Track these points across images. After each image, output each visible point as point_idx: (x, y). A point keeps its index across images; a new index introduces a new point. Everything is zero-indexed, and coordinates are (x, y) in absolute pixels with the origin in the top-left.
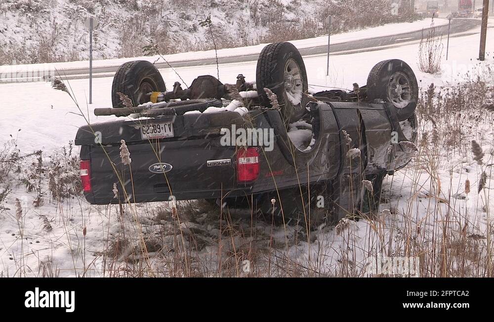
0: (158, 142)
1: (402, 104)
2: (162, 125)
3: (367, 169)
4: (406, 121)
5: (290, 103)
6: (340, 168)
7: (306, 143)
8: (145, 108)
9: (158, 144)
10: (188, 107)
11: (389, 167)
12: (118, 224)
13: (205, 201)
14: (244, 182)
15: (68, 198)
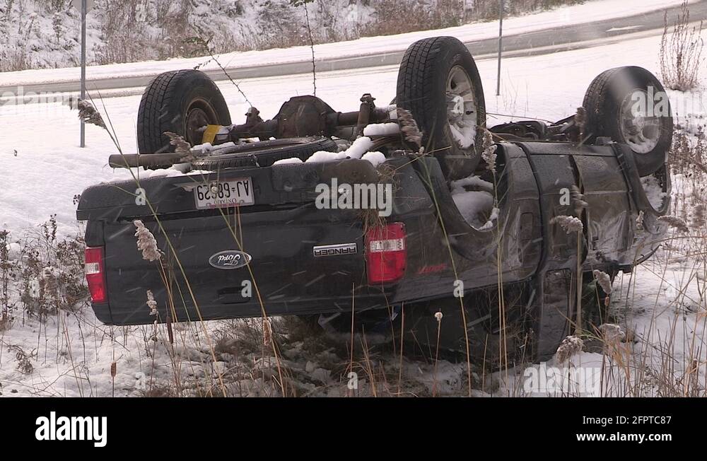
0: (237, 213)
1: (645, 147)
2: (233, 184)
3: (586, 262)
4: (651, 177)
5: (457, 144)
6: (541, 259)
7: (483, 215)
8: (200, 155)
9: (237, 217)
10: (279, 152)
11: (622, 260)
12: (147, 360)
13: (296, 319)
14: (380, 283)
15: (54, 315)
